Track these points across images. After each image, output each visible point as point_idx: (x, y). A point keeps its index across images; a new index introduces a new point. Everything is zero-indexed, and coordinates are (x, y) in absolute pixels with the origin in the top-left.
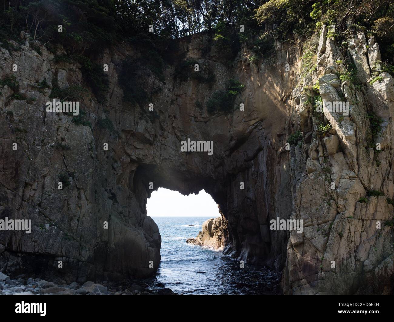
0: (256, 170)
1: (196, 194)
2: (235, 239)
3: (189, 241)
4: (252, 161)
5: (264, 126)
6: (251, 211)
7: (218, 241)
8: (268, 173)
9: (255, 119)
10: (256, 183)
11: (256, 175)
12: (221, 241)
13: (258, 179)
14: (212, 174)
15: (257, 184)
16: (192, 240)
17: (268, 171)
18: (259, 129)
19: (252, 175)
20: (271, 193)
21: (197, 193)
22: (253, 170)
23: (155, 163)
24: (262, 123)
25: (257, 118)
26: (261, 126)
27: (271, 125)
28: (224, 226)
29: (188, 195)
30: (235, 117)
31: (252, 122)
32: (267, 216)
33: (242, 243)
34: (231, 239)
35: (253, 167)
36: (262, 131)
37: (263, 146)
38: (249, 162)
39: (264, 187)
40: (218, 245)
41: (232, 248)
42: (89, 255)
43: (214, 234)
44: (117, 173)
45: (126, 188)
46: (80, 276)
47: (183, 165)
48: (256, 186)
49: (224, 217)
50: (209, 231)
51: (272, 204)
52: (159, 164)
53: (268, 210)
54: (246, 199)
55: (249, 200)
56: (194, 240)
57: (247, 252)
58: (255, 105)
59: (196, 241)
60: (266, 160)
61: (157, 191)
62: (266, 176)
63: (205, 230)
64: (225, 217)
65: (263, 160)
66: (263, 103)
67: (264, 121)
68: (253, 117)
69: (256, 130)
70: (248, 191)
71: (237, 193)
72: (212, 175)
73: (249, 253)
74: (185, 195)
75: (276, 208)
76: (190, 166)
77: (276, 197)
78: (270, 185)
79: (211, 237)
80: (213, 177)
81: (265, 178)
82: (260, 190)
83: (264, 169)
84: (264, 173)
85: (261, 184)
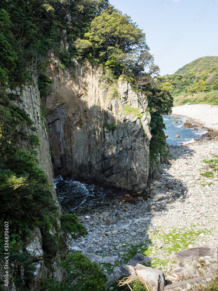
0: (53, 130)
4: (50, 125)
5: (63, 107)
9: (59, 103)
10: (51, 137)
15: (52, 138)
18: (60, 108)
20: (69, 144)
24: (63, 105)
25: (61, 102)
26: (62, 107)
27: (68, 107)
30: (47, 100)
31: (58, 104)
35: (51, 129)
36: (61, 110)
37: (60, 117)
39: (61, 140)
48: (51, 139)
51: (69, 149)
53: (63, 152)
58: (61, 95)
60: (63, 126)
65: (60, 126)
66: (65, 94)
67: (64, 104)
68: (59, 101)
69: (58, 108)
75: (74, 152)
77: (74, 146)
82: (56, 141)
83: (61, 131)
84: (61, 133)
85: (57, 138)
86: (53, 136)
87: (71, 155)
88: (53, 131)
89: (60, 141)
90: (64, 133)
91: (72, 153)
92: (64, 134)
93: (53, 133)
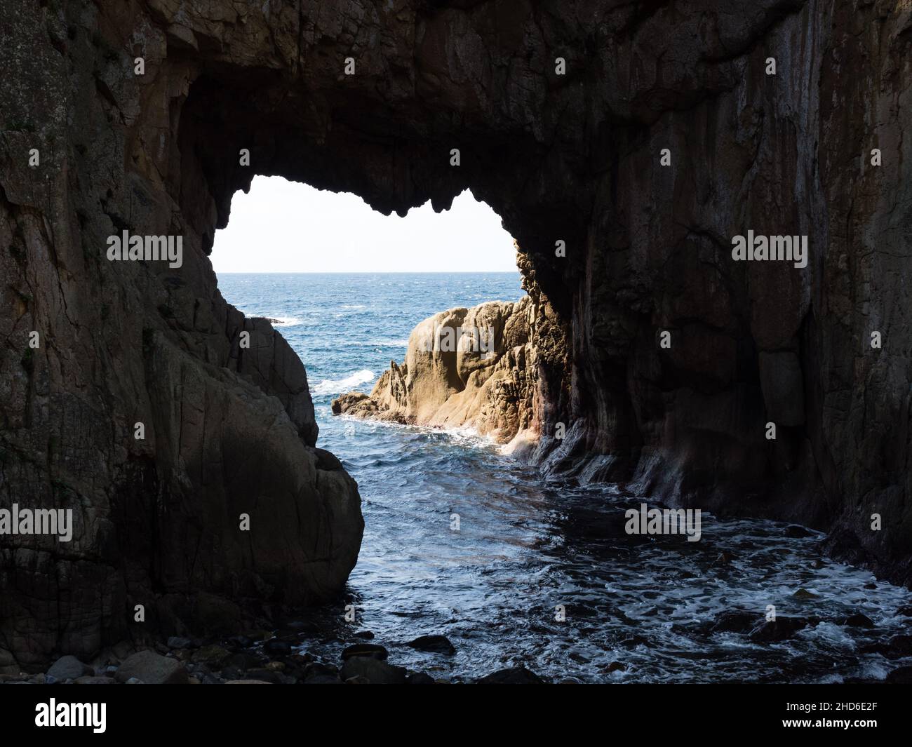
0: (757, 104)
1: (438, 208)
2: (609, 410)
3: (344, 406)
4: (740, 63)
6: (713, 290)
7: (505, 409)
8: (828, 125)
10: (749, 166)
11: (753, 131)
12: (516, 410)
13: (764, 146)
14: (531, 118)
15: (755, 170)
16: (358, 399)
17: (825, 110)
19: (734, 127)
20: (841, 215)
21: (442, 204)
22: (742, 104)
23: (276, 64)
28: (547, 348)
29: (402, 213)
32: (800, 314)
33: (650, 424)
34: (587, 406)
35: (742, 92)
38: (721, 66)
39: (800, 185)
40: (505, 425)
41: (592, 444)
42: (96, 527)
43: (466, 376)
44: (122, 116)
45: (160, 186)
46: (72, 624)
47: (400, 72)
48: (748, 177)
49: (548, 310)
50: (445, 365)
51: (842, 265)
52: (295, 69)
53: (809, 289)
54: (692, 237)
55: (706, 242)
56: (368, 401)
57: (680, 462)
59: (374, 403)
60: (819, 59)
61: (247, 190)
62: (817, 137)
63: (426, 360)
64: (555, 311)
65: (802, 61)
70: (706, 201)
71: (648, 210)
72: (530, 124)
73: (687, 469)
74: (386, 212)
75: (867, 286)
76: (434, 79)
77: (869, 235)
78: (838, 180)
79: (453, 390)
80: (537, 131)
81: (810, 144)
82: (774, 199)
83: (805, 105)
84: (804, 123)
85: (778, 171)
86: (760, 156)
87: (847, 321)
88: (762, 115)
89: (793, 190)
90: (821, 125)
91: (853, 298)
92: (822, 134)
93: (761, 125)
